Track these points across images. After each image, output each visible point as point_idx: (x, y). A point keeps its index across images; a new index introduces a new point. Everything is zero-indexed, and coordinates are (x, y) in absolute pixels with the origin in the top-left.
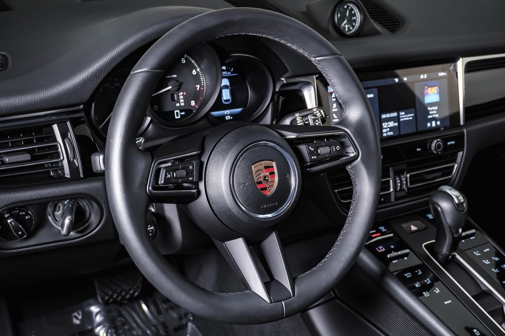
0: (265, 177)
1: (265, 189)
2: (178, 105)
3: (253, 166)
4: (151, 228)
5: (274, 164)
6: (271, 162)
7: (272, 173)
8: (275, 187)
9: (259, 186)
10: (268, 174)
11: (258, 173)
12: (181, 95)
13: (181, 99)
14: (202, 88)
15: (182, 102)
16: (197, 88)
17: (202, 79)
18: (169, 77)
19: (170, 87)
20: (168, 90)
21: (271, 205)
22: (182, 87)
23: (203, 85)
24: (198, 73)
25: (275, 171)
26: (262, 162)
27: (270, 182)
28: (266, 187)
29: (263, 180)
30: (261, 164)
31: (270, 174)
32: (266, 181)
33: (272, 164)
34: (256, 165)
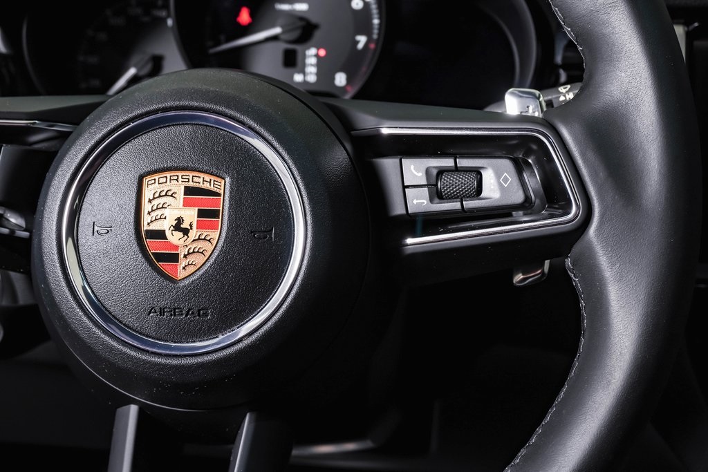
0: (179, 220)
2: (298, 78)
3: (145, 181)
5: (224, 186)
6: (213, 178)
9: (153, 246)
10: (192, 212)
12: (311, 56)
13: (312, 65)
14: (372, 46)
15: (311, 73)
16: (358, 42)
17: (376, 21)
18: (285, 7)
19: (277, 30)
20: (275, 38)
21: (186, 316)
22: (318, 35)
23: (375, 36)
24: (366, 5)
25: (221, 209)
26: (180, 174)
27: (194, 240)
28: (177, 255)
29: (172, 228)
30: (176, 178)
31: (201, 214)
32: (180, 234)
33: (214, 184)
34: (157, 178)
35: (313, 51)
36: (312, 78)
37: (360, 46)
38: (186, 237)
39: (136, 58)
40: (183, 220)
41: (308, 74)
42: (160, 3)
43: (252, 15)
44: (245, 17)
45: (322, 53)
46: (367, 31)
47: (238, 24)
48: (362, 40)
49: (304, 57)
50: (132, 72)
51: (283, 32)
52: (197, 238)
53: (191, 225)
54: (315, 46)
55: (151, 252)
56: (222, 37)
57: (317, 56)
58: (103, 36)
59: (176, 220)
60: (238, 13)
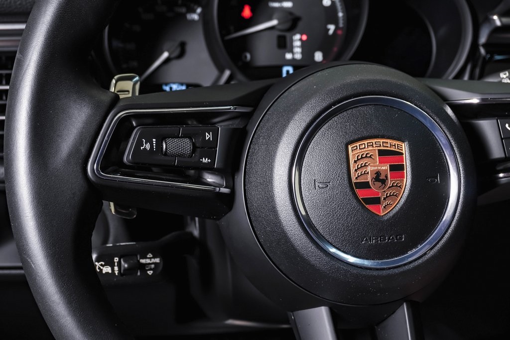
0: (378, 174)
1: (376, 201)
2: (289, 56)
3: (350, 148)
4: (153, 260)
5: (405, 148)
6: (397, 143)
7: (397, 169)
8: (403, 200)
9: (361, 194)
10: (386, 167)
11: (363, 162)
12: (297, 40)
13: (297, 47)
14: (340, 32)
15: (297, 52)
16: (329, 30)
17: (341, 14)
18: (276, 5)
19: (274, 22)
20: (272, 28)
21: (388, 240)
22: (301, 24)
23: (341, 25)
24: (333, 3)
25: (405, 163)
26: (374, 141)
27: (389, 187)
28: (379, 198)
29: (373, 180)
30: (371, 144)
31: (393, 168)
32: (379, 184)
33: (398, 146)
34: (358, 145)
35: (297, 37)
36: (298, 56)
37: (331, 32)
38: (384, 185)
39: (167, 45)
40: (380, 174)
41: (295, 53)
42: (180, 2)
43: (252, 11)
44: (247, 12)
45: (304, 37)
46: (335, 21)
47: (243, 18)
48: (332, 28)
49: (292, 41)
50: (166, 55)
51: (279, 24)
52: (391, 185)
53: (386, 177)
54: (299, 33)
55: (360, 198)
56: (232, 28)
57: (301, 40)
58: (137, 28)
59: (375, 174)
60: (242, 10)
